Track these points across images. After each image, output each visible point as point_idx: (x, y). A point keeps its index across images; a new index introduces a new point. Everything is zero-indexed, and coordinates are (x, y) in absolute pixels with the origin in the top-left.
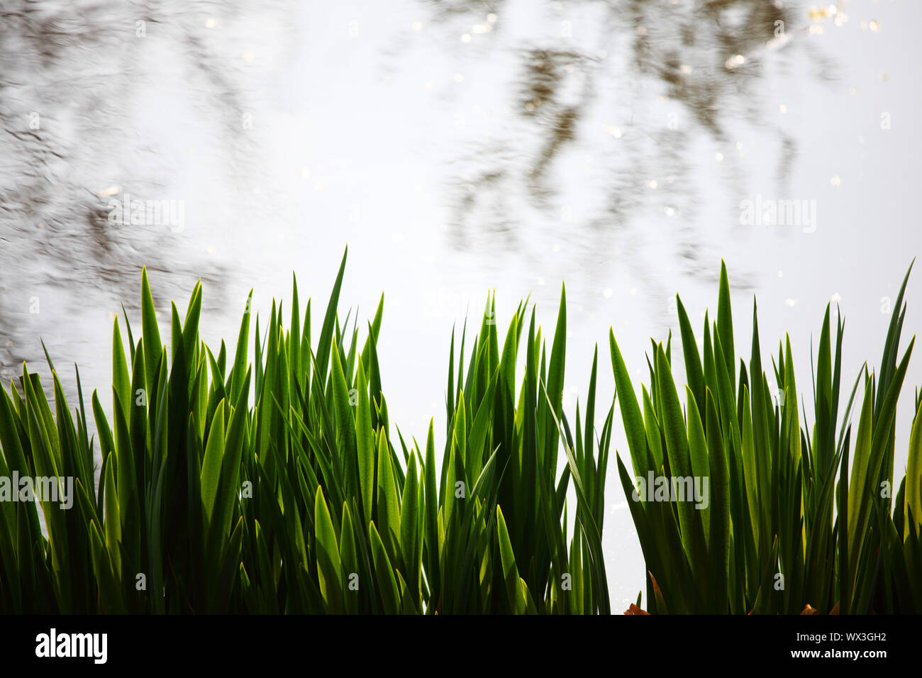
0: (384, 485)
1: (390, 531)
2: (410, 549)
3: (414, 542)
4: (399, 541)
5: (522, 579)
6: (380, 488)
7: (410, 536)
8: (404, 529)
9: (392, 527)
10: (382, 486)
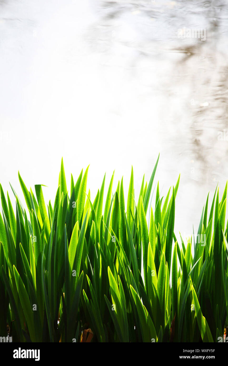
0: (150, 266)
1: (152, 284)
2: (161, 293)
3: (163, 290)
4: (157, 289)
5: (203, 317)
6: (149, 267)
7: (161, 288)
8: (159, 285)
9: (153, 283)
10: (149, 266)
